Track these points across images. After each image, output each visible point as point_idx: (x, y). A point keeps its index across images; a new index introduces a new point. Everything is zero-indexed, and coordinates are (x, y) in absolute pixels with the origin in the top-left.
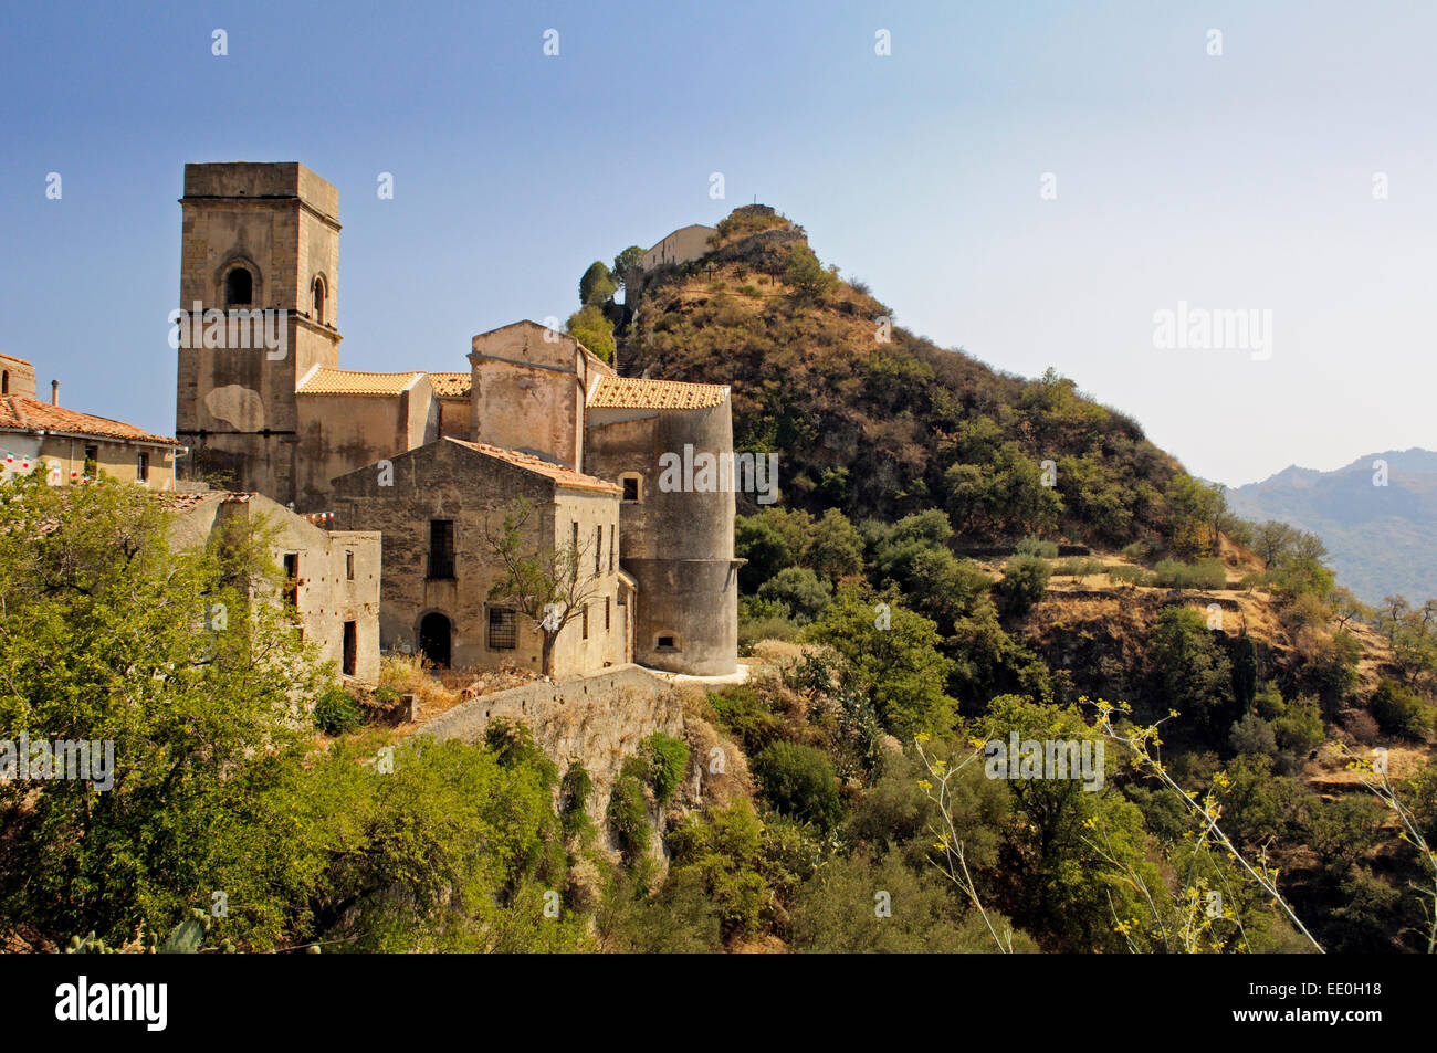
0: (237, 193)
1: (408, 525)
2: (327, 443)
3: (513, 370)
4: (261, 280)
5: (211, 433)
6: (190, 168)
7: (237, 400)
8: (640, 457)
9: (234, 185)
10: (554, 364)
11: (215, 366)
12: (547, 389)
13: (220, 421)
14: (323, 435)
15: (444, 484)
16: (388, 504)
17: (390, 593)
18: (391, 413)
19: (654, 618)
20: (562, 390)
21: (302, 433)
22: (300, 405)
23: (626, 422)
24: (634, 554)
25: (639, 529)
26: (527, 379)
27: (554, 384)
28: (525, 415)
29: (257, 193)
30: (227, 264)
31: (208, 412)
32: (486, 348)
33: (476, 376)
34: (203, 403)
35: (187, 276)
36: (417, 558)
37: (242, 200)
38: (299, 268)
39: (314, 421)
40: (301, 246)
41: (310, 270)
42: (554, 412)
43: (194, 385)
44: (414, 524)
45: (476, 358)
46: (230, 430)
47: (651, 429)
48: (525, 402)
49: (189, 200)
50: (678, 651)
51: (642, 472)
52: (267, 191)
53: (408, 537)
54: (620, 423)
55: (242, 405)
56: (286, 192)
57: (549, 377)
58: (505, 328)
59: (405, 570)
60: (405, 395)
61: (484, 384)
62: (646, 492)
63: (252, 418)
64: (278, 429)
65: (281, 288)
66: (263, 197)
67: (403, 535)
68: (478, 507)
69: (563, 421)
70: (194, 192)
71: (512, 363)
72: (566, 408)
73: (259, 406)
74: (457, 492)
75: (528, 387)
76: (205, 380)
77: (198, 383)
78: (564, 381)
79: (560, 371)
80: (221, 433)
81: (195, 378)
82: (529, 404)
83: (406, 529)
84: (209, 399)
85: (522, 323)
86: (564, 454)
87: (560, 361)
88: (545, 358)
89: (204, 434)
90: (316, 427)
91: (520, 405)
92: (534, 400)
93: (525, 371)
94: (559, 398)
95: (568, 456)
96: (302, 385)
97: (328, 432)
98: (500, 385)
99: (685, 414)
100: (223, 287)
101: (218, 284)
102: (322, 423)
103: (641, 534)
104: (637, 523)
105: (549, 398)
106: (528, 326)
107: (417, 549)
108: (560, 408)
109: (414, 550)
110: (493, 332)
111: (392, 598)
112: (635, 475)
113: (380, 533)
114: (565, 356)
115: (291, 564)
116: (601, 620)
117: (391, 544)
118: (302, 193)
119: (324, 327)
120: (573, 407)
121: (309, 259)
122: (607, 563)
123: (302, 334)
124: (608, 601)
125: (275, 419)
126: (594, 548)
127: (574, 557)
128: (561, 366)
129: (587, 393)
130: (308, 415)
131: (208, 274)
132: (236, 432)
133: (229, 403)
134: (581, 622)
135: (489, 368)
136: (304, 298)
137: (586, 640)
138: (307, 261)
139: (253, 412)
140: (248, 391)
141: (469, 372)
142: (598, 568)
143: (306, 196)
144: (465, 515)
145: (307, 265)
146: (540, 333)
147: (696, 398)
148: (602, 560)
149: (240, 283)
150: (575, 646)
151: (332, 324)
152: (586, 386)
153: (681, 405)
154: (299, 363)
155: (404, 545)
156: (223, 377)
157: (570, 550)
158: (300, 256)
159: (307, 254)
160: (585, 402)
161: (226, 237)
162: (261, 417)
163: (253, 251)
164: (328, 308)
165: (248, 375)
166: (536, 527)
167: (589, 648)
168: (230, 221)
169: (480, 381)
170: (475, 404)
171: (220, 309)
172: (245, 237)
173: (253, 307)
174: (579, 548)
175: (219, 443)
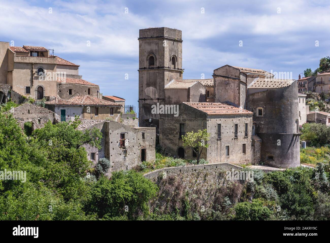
0: (151, 37)
1: (175, 125)
2: (172, 102)
3: (224, 79)
4: (156, 59)
5: (146, 99)
6: (140, 30)
7: (151, 90)
8: (262, 103)
9: (149, 35)
10: (234, 77)
11: (146, 82)
12: (232, 84)
13: (148, 96)
14: (171, 99)
15: (182, 114)
16: (171, 119)
17: (171, 142)
18: (186, 93)
19: (266, 150)
20: (236, 85)
21: (167, 99)
22: (166, 92)
23: (258, 93)
24: (260, 132)
25: (262, 124)
26: (227, 82)
27: (234, 83)
28: (227, 92)
29: (155, 36)
30: (149, 55)
31: (145, 94)
32: (217, 73)
33: (215, 81)
34: (144, 91)
35: (140, 59)
36: (177, 133)
37: (152, 38)
38: (165, 55)
39: (169, 96)
41: (170, 55)
42: (234, 91)
43: (142, 87)
44: (176, 125)
45: (215, 76)
46: (150, 98)
47: (265, 94)
48: (227, 88)
49: (139, 39)
50: (274, 160)
51: (263, 107)
52: (157, 35)
53: (175, 128)
54: (257, 93)
55: (153, 92)
56: (162, 35)
57: (233, 81)
58: (222, 67)
59: (174, 136)
60: (189, 88)
61: (217, 83)
62: (264, 113)
63: (155, 95)
64: (161, 98)
65: (161, 61)
66: (157, 37)
67: (174, 127)
68: (190, 120)
69: (237, 93)
70: (141, 37)
71: (224, 77)
72: (237, 90)
73: (156, 92)
74: (185, 117)
75: (228, 84)
76: (144, 85)
77: (143, 86)
78: (237, 81)
79: (235, 79)
80: (148, 99)
81: (142, 85)
82: (228, 88)
83: (175, 126)
85: (226, 66)
86: (237, 103)
87: (236, 76)
88: (232, 75)
89: (145, 99)
90: (169, 98)
91: (226, 89)
92: (229, 88)
93: (227, 79)
94: (236, 87)
95: (238, 103)
96: (167, 86)
97: (172, 99)
98: (221, 83)
99: (275, 89)
100: (148, 61)
101: (147, 60)
102: (170, 96)
103: (263, 126)
104: (262, 122)
105: (233, 87)
106: (227, 66)
107: (177, 131)
108: (236, 90)
109: (176, 131)
110: (219, 68)
111: (172, 143)
112: (261, 108)
113: (155, 128)
114: (237, 75)
115: (123, 136)
116: (239, 150)
117: (171, 129)
118: (166, 35)
119: (176, 70)
120: (239, 89)
121: (169, 52)
122: (243, 134)
123: (166, 73)
124: (244, 145)
125: (160, 96)
126: (233, 130)
127: (219, 133)
128: (236, 78)
129: (248, 84)
130: (167, 94)
131: (145, 58)
132: (152, 99)
133: (150, 91)
134: (225, 151)
135: (218, 79)
136: (167, 63)
137: (228, 156)
138: (168, 53)
139: (155, 93)
140: (154, 88)
141: (213, 80)
142: (236, 137)
143: (167, 36)
144: (187, 122)
145: (168, 54)
146: (231, 69)
147: (282, 84)
148: (239, 134)
149: (152, 60)
150: (221, 157)
151: (179, 68)
152: (246, 82)
153: (275, 87)
154: (165, 81)
155: (174, 130)
156: (148, 85)
157: (216, 132)
158: (165, 52)
159: (168, 51)
160: (246, 87)
161: (148, 48)
162: (157, 95)
163: (154, 52)
164: (178, 64)
165: (154, 84)
166: (203, 126)
167: (231, 158)
168: (150, 44)
169: (216, 83)
170: (214, 89)
171: (148, 67)
172: (154, 47)
173: (155, 66)
174: (222, 130)
175: (147, 102)
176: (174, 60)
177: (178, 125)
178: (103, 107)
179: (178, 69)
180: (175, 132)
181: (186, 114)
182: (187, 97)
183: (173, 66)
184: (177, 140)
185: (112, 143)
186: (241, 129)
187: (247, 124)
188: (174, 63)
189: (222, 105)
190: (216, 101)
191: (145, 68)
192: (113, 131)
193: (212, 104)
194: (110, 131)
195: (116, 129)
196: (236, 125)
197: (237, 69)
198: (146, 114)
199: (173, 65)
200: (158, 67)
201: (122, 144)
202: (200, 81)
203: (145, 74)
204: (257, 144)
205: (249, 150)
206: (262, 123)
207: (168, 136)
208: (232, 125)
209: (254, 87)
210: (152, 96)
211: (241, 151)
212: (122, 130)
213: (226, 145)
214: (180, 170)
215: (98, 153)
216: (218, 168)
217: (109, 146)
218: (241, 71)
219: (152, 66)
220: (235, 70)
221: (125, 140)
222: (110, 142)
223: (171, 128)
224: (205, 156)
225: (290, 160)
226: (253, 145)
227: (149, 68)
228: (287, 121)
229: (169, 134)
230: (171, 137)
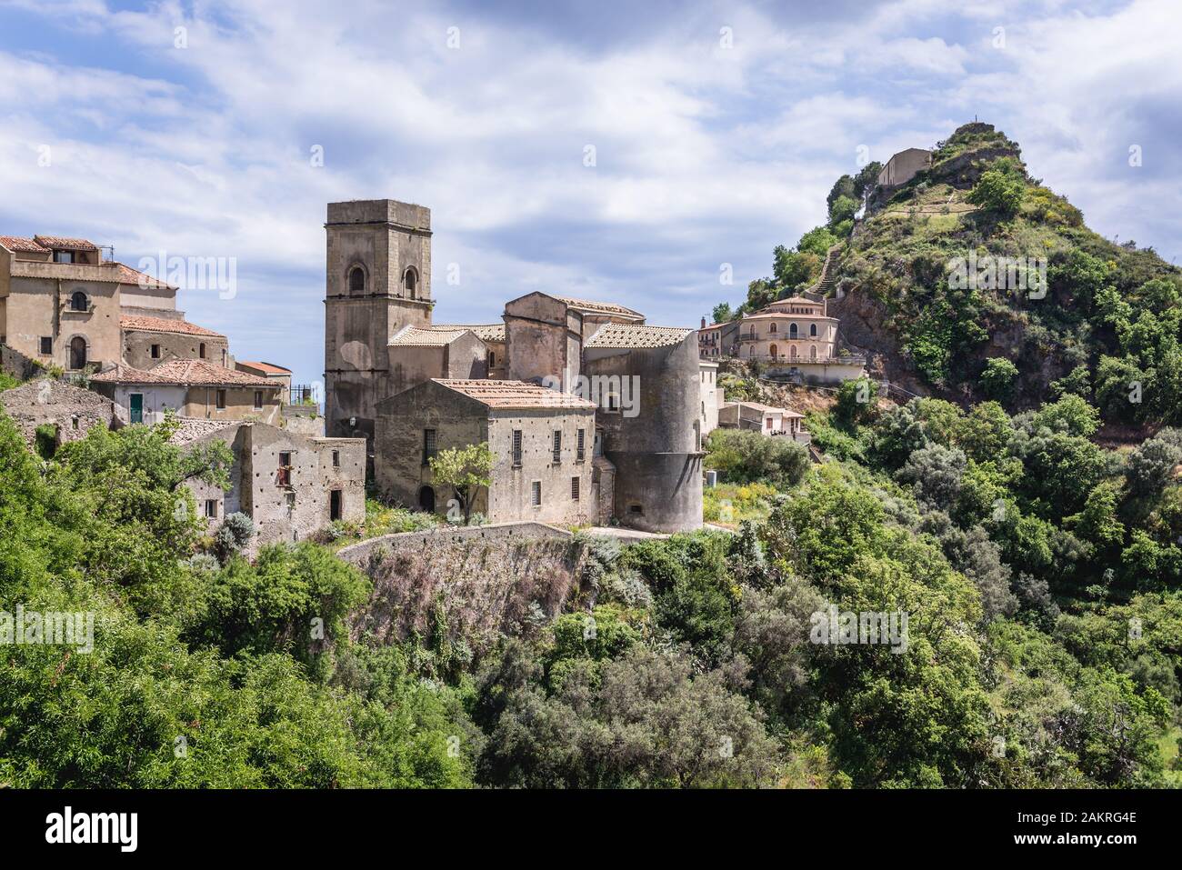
0: (355, 221)
1: (413, 432)
2: (405, 376)
3: (529, 325)
4: (368, 275)
5: (343, 371)
6: (330, 205)
7: (356, 349)
9: (352, 216)
10: (553, 321)
11: (345, 328)
12: (549, 338)
13: (348, 363)
14: (403, 372)
15: (431, 408)
16: (402, 420)
18: (439, 357)
19: (626, 492)
20: (558, 339)
21: (393, 371)
22: (391, 353)
23: (609, 358)
24: (613, 449)
25: (617, 431)
26: (538, 331)
27: (553, 334)
28: (537, 355)
29: (366, 219)
30: (350, 266)
31: (342, 357)
32: (514, 311)
33: (508, 330)
34: (339, 352)
35: (330, 274)
36: (417, 452)
37: (358, 225)
38: (389, 266)
39: (398, 363)
40: (391, 252)
41: (402, 266)
42: (553, 353)
43: (334, 341)
44: (415, 432)
45: (508, 317)
46: (353, 369)
47: (625, 362)
48: (536, 346)
49: (327, 226)
50: (643, 515)
52: (372, 218)
53: (413, 440)
54: (606, 359)
55: (359, 354)
56: (382, 219)
57: (550, 330)
58: (524, 297)
59: (411, 460)
60: (447, 346)
61: (513, 334)
63: (365, 362)
64: (379, 368)
66: (370, 223)
67: (410, 438)
68: (450, 422)
69: (559, 359)
70: (333, 221)
71: (529, 320)
72: (561, 351)
73: (369, 353)
74: (438, 413)
75: (538, 336)
76: (340, 338)
77: (337, 340)
78: (559, 331)
79: (556, 325)
80: (348, 371)
81: (335, 337)
82: (539, 347)
83: (412, 435)
84: (342, 350)
85: (534, 294)
87: (557, 319)
88: (548, 317)
89: (339, 371)
90: (399, 367)
91: (533, 348)
92: (542, 345)
93: (535, 326)
94: (556, 343)
96: (394, 340)
97: (405, 370)
98: (522, 335)
99: (648, 351)
100: (348, 281)
101: (346, 277)
102: (403, 364)
103: (618, 435)
104: (616, 427)
105: (550, 343)
106: (538, 298)
107: (417, 447)
108: (557, 351)
110: (518, 300)
111: (405, 476)
113: (365, 439)
114: (560, 315)
115: (285, 458)
116: (564, 493)
117: (404, 443)
118: (392, 218)
119: (416, 301)
120: (565, 350)
121: (399, 259)
122: (574, 454)
123: (392, 309)
124: (575, 480)
125: (377, 363)
126: (550, 445)
127: (517, 452)
128: (558, 322)
129: (585, 338)
130: (395, 359)
131: (341, 272)
132: (356, 371)
133: (353, 351)
134: (531, 494)
135: (515, 324)
136: (395, 285)
137: (538, 506)
138: (397, 261)
139: (365, 357)
140: (362, 345)
141: (503, 327)
142: (557, 459)
143: (395, 220)
144: (441, 426)
145: (397, 264)
146: (545, 300)
147: (663, 339)
148: (563, 454)
149: (357, 278)
150: (520, 509)
151: (424, 298)
152: (582, 333)
153: (648, 344)
154: (390, 327)
155: (411, 444)
156: (349, 337)
157: (510, 449)
158: (390, 259)
159: (398, 257)
160: (581, 345)
161: (349, 248)
162: (369, 360)
163: (364, 257)
164: (420, 288)
165: (362, 335)
166: (479, 434)
167: (543, 510)
168: (352, 238)
169: (510, 333)
170: (507, 348)
171: (348, 294)
172: (363, 247)
173: (365, 292)
174: (524, 446)
175: (347, 377)
176: (411, 277)
177: (419, 434)
178: (236, 390)
179: (421, 299)
180: (413, 451)
181: (439, 407)
182: (441, 367)
183: (408, 293)
184: (419, 469)
185: (258, 475)
186: (570, 442)
187: (581, 431)
188: (411, 286)
189: (524, 386)
190: (510, 376)
191: (341, 296)
192: (260, 448)
193: (500, 384)
194: (254, 448)
195: (269, 442)
196: (558, 434)
197: (560, 302)
198: (343, 407)
199: (410, 290)
200: (374, 295)
201: (284, 479)
202: (472, 329)
203: (342, 310)
204: (606, 478)
205: (586, 491)
206: (618, 427)
207: (396, 458)
208: (550, 433)
209: (599, 344)
210: (357, 364)
211: (569, 494)
212: (285, 446)
213: (533, 480)
214: (425, 540)
215: (223, 500)
216: (514, 533)
217: (251, 482)
218: (569, 307)
219: (358, 292)
220: (556, 303)
221: (291, 468)
222: (254, 473)
223: (403, 440)
224: (484, 505)
225: (681, 514)
226: (596, 480)
227: (351, 297)
228: (674, 425)
229: (399, 454)
230: (403, 461)
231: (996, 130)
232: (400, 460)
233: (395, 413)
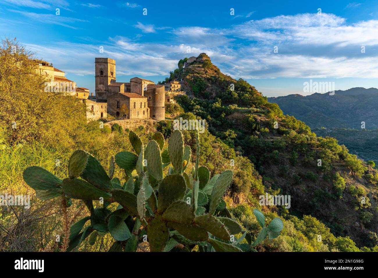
2: (112, 92)
3: (135, 83)
4: (104, 72)
6: (96, 58)
8: (151, 94)
9: (101, 61)
11: (99, 82)
12: (139, 86)
13: (100, 89)
15: (118, 97)
16: (113, 100)
18: (118, 88)
19: (152, 113)
22: (109, 87)
23: (149, 90)
24: (150, 106)
28: (136, 89)
30: (100, 70)
32: (132, 80)
35: (96, 72)
37: (102, 63)
38: (108, 71)
40: (108, 68)
41: (110, 71)
47: (152, 90)
49: (96, 62)
50: (155, 117)
52: (104, 61)
56: (106, 61)
57: (139, 84)
58: (134, 78)
59: (115, 107)
60: (120, 86)
62: (152, 98)
65: (106, 73)
68: (122, 100)
69: (141, 90)
71: (135, 82)
75: (137, 85)
78: (141, 85)
81: (97, 83)
84: (99, 86)
85: (136, 77)
86: (141, 93)
87: (140, 82)
88: (138, 82)
89: (98, 90)
90: (110, 90)
91: (136, 87)
93: (136, 83)
96: (108, 84)
97: (112, 90)
98: (133, 85)
101: (99, 72)
108: (140, 88)
112: (150, 96)
113: (107, 103)
115: (93, 106)
117: (113, 104)
118: (109, 61)
120: (142, 88)
122: (144, 106)
123: (109, 79)
124: (144, 111)
125: (106, 89)
126: (140, 105)
130: (110, 88)
132: (102, 90)
133: (101, 86)
134: (137, 113)
135: (132, 83)
136: (109, 74)
137: (138, 115)
139: (103, 88)
141: (130, 83)
142: (141, 107)
144: (121, 101)
146: (138, 79)
149: (102, 72)
150: (135, 116)
151: (114, 77)
152: (144, 85)
153: (156, 88)
155: (115, 104)
156: (100, 84)
157: (134, 106)
159: (110, 69)
161: (100, 67)
162: (104, 88)
163: (103, 69)
165: (103, 84)
166: (128, 103)
168: (101, 65)
169: (131, 85)
170: (131, 87)
172: (102, 67)
173: (103, 75)
174: (136, 105)
175: (100, 91)
176: (112, 73)
177: (116, 102)
178: (80, 93)
180: (115, 105)
181: (120, 97)
182: (119, 90)
183: (112, 75)
184: (116, 109)
186: (143, 104)
187: (145, 103)
190: (131, 92)
191: (98, 76)
194: (87, 104)
195: (89, 103)
196: (141, 103)
197: (141, 79)
198: (99, 97)
200: (105, 76)
201: (92, 110)
203: (98, 79)
204: (149, 111)
205: (146, 113)
206: (151, 102)
208: (140, 103)
210: (102, 89)
211: (143, 113)
212: (92, 104)
213: (137, 111)
219: (102, 75)
221: (93, 108)
224: (129, 116)
225: (161, 117)
226: (147, 111)
227: (100, 76)
228: (161, 102)
230: (113, 107)
231: (206, 55)
232: (112, 107)
233: (112, 98)
